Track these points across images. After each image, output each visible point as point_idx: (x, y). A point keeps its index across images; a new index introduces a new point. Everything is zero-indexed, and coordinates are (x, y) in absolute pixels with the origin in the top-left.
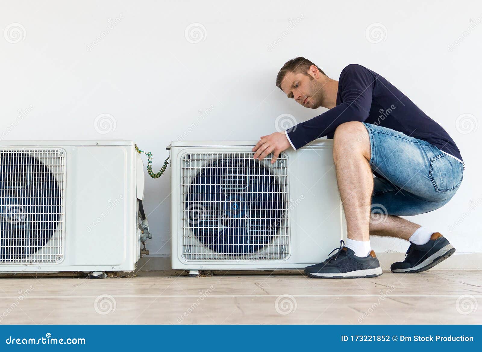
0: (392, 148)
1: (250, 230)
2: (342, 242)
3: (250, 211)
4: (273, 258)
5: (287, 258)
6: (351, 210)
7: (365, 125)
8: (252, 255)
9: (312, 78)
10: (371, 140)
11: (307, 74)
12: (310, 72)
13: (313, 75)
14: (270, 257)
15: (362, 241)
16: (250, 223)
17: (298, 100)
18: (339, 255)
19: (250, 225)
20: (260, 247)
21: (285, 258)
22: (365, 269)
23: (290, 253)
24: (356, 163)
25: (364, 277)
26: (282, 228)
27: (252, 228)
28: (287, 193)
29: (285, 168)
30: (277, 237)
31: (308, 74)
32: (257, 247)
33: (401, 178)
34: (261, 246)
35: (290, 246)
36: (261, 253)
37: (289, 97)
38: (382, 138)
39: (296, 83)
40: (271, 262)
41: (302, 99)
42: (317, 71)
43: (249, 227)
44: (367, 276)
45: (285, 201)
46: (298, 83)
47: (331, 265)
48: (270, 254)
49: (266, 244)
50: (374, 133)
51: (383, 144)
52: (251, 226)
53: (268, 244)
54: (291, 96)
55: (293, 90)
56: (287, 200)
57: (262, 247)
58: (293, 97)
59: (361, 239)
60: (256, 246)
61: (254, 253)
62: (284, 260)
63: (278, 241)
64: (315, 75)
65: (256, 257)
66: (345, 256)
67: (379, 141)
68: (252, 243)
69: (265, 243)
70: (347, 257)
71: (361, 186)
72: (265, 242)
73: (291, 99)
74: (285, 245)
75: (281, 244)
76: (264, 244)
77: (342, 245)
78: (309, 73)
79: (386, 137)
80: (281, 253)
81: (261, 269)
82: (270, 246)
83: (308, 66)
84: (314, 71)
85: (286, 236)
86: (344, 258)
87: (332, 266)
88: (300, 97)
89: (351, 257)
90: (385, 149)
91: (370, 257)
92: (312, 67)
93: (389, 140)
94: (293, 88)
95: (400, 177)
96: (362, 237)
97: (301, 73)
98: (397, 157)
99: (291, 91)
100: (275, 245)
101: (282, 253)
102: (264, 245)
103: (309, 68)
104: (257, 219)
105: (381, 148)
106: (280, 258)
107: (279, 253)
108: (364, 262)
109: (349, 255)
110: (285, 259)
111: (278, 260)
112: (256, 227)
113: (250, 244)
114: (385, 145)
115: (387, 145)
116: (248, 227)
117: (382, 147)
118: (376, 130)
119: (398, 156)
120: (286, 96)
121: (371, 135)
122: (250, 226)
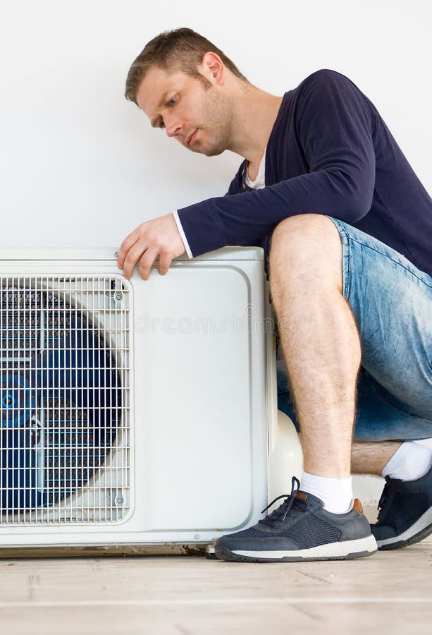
0: (384, 283)
1: (46, 455)
2: (296, 482)
3: (46, 411)
4: (92, 520)
5: (125, 518)
6: (318, 412)
7: (337, 224)
8: (45, 512)
9: (207, 85)
10: (344, 259)
11: (196, 74)
12: (204, 69)
13: (210, 77)
14: (87, 515)
15: (339, 478)
16: (46, 439)
17: (176, 134)
18: (290, 509)
19: (46, 443)
20: (63, 494)
21: (121, 517)
22: (345, 540)
23: (132, 506)
24: (327, 309)
25: (344, 559)
26: (114, 451)
27: (51, 451)
28: (128, 370)
29: (124, 312)
30: (103, 471)
31: (199, 74)
32: (57, 494)
33: (380, 353)
34: (65, 492)
35: (132, 491)
36: (66, 507)
37: (154, 124)
38: (368, 258)
39: (170, 96)
40: (89, 527)
41: (184, 133)
42: (219, 66)
43: (43, 448)
44: (350, 554)
45: (122, 388)
46: (175, 96)
47: (275, 532)
48: (86, 509)
49: (77, 487)
50: (353, 243)
51: (366, 272)
52: (50, 446)
53: (83, 488)
54: (159, 122)
55: (164, 112)
56: (128, 387)
57: (68, 494)
58: (162, 125)
59: (338, 473)
60: (54, 492)
61: (48, 508)
62: (117, 523)
63: (105, 479)
64: (215, 76)
65: (54, 516)
66: (304, 511)
67: (360, 264)
68: (51, 486)
69: (74, 485)
70: (307, 513)
71: (338, 359)
72: (74, 482)
73: (158, 129)
74: (120, 489)
75: (111, 487)
76: (71, 488)
77: (296, 488)
78: (200, 72)
79: (374, 256)
80: (111, 507)
81: (65, 546)
82: (85, 491)
83: (198, 53)
84: (212, 65)
85: (124, 469)
86: (302, 515)
87: (278, 535)
88: (179, 129)
89: (316, 513)
90: (369, 283)
91: (353, 514)
92: (208, 57)
93: (381, 265)
94: (163, 107)
95: (379, 348)
96: (339, 470)
97: (184, 71)
98: (387, 307)
99: (159, 113)
100: (97, 490)
101: (115, 506)
102: (73, 490)
103: (201, 59)
104: (56, 430)
105: (360, 278)
106: (109, 519)
107: (106, 507)
108: (343, 524)
109: (311, 510)
110: (120, 521)
111: (104, 524)
112: (54, 448)
113: (46, 486)
114: (371, 274)
115: (375, 275)
116: (40, 448)
117: (362, 277)
118: (356, 239)
119: (391, 303)
120: (147, 121)
121: (346, 248)
122: (46, 446)
